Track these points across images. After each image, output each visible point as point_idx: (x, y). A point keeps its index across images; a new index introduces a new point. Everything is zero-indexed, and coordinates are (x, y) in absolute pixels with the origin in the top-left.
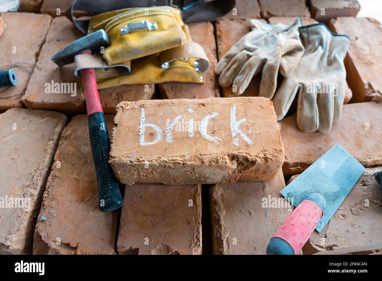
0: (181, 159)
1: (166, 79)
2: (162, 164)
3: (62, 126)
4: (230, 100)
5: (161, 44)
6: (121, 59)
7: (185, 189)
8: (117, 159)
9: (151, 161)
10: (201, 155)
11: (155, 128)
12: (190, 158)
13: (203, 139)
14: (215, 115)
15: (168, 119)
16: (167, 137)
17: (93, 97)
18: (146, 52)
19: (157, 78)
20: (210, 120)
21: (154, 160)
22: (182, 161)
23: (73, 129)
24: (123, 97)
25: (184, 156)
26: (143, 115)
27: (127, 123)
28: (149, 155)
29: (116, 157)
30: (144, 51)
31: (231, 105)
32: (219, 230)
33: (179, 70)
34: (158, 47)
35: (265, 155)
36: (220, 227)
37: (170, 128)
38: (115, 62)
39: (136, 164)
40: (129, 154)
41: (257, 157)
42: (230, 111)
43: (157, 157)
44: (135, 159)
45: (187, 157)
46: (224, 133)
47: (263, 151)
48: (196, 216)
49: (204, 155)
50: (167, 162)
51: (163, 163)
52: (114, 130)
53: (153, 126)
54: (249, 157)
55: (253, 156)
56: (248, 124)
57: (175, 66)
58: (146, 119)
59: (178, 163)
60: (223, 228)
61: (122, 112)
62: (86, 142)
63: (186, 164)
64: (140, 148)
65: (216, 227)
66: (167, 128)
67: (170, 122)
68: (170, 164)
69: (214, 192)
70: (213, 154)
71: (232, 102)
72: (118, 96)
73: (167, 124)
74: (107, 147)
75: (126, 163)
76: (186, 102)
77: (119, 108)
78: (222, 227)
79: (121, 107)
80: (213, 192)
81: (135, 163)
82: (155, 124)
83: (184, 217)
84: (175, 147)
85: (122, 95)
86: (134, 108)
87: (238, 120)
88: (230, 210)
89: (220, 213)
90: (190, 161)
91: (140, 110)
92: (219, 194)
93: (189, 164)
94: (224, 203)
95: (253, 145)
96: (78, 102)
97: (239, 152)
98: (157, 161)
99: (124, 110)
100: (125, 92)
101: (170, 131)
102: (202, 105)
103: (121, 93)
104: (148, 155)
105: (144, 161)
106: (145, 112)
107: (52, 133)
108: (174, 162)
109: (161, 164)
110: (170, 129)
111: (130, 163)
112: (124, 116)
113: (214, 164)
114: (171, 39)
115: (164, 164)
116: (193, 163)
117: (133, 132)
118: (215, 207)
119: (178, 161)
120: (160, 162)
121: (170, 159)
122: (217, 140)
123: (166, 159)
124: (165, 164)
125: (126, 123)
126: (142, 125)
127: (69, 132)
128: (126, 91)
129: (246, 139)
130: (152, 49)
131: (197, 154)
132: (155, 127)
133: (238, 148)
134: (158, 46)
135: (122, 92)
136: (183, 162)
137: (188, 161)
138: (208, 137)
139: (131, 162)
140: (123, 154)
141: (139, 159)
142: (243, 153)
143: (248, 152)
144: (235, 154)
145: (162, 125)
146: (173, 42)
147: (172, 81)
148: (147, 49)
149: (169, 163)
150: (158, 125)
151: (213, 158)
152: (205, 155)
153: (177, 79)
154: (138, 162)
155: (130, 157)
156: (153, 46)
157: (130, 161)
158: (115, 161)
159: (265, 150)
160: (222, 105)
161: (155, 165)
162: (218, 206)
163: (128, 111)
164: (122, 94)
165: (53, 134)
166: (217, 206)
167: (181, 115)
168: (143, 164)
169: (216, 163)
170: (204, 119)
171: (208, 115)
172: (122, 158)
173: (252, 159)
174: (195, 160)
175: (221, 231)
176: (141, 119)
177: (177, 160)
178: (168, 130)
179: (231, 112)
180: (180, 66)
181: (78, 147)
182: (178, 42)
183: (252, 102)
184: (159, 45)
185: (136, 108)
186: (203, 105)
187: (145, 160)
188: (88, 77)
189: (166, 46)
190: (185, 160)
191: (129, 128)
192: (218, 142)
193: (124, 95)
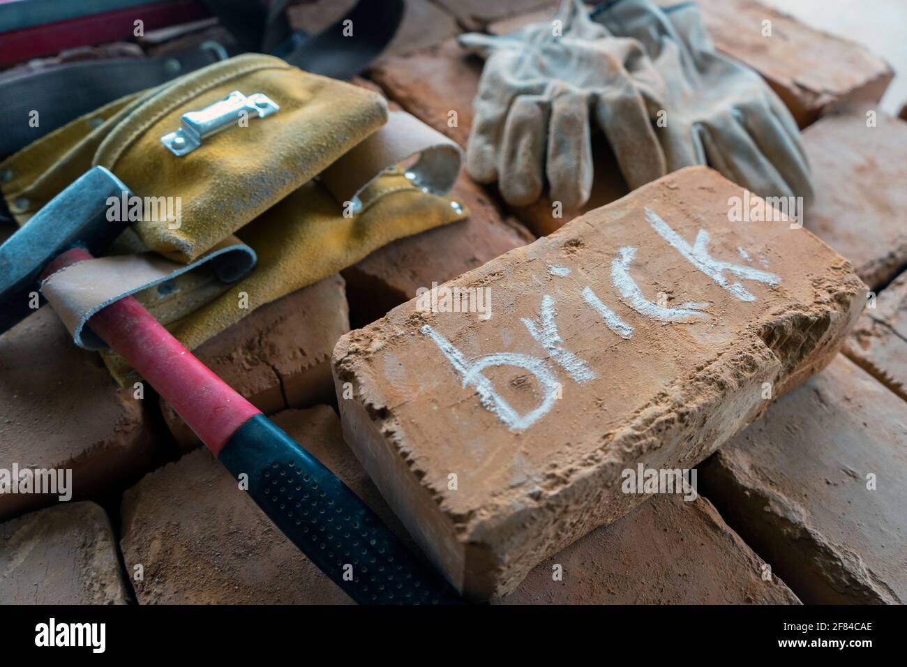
0: (663, 407)
1: (376, 239)
2: (629, 450)
3: (109, 543)
4: (626, 204)
5: (332, 138)
6: (225, 226)
7: (658, 508)
8: (485, 516)
9: (592, 458)
10: (699, 369)
11: (513, 363)
12: (684, 392)
13: (663, 326)
14: (628, 253)
15: (522, 319)
16: (568, 369)
17: (198, 380)
18: (296, 176)
19: (349, 248)
20: (629, 271)
21: (600, 453)
22: (669, 411)
23: (162, 530)
24: (272, 347)
25: (664, 395)
26: (444, 345)
27: (416, 388)
28: (568, 444)
29: (479, 509)
30: (290, 175)
31: (639, 214)
32: (833, 563)
33: (398, 203)
34: (327, 148)
35: (830, 292)
36: (828, 554)
37: (553, 340)
38: (211, 243)
39: (557, 496)
40: (508, 475)
41: (823, 305)
42: (653, 229)
43: (599, 438)
44: (540, 480)
45: (676, 393)
46: (695, 284)
47: (815, 284)
48: (751, 563)
49: (706, 366)
50: (638, 438)
51: (629, 446)
52: (393, 432)
53: (501, 358)
54: (806, 314)
55: (811, 306)
56: (723, 239)
57: (379, 195)
58: (461, 350)
59: (667, 421)
60: (838, 553)
61: (368, 367)
62: (244, 547)
63: (687, 413)
64: (524, 442)
65: (818, 560)
66: (546, 346)
67: (539, 325)
68: (650, 439)
69: (734, 470)
70: (727, 351)
71: (633, 207)
72: (257, 351)
73: (534, 334)
74: (362, 512)
75: (525, 510)
76: (525, 255)
77: (348, 361)
78: (831, 551)
79: (350, 353)
80: (732, 472)
81: (552, 493)
82: (502, 352)
83: (726, 588)
84: (615, 384)
85: (266, 343)
86: (398, 337)
87: (691, 240)
88: (806, 495)
89: (794, 518)
90: (691, 399)
91: (419, 332)
92: (746, 468)
93: (696, 410)
94: (776, 485)
95: (784, 281)
96: (126, 433)
97: (774, 315)
98: (610, 449)
99: (371, 355)
100: (269, 330)
101: (560, 349)
102: (572, 245)
103: (257, 338)
104: (568, 449)
105: (571, 471)
106: (442, 331)
107: (91, 585)
108: (653, 425)
109: (627, 453)
110: (556, 343)
111: (534, 504)
112: (387, 373)
113: (747, 375)
114: (351, 113)
115: (634, 448)
116: (700, 400)
117: (457, 406)
118: (767, 509)
119: (662, 418)
120: (617, 447)
121: (638, 422)
122: (697, 310)
123: (628, 430)
124: (638, 444)
125: (415, 391)
126: (465, 372)
127: (156, 546)
128: (270, 327)
129: (753, 274)
130: (310, 160)
131: (689, 373)
132: (508, 358)
133: (761, 306)
134: (324, 144)
135: (261, 334)
136: (676, 412)
137: (687, 402)
138: (670, 315)
139: (537, 497)
140: (490, 488)
141: (553, 476)
142: (784, 311)
143: (792, 303)
144: (771, 324)
145: (526, 344)
146: (365, 120)
147: (392, 239)
148: (296, 167)
149: (644, 437)
150: (511, 349)
151: (733, 360)
152: (709, 363)
153: (404, 227)
154: (556, 484)
155: (520, 485)
156: (312, 151)
157: (532, 496)
158: (482, 524)
159: (819, 280)
160: (622, 224)
161: (612, 464)
162: (774, 500)
163: (387, 353)
164: (265, 339)
165: (96, 586)
166: (771, 503)
167: (546, 293)
168: (578, 482)
169: (752, 370)
170: (613, 274)
171: (613, 262)
172: (496, 500)
173: (816, 315)
174: (699, 389)
175: (840, 564)
176: (449, 356)
177: (657, 416)
178: (552, 346)
179: (660, 231)
180: (392, 189)
181: (225, 577)
182: (377, 116)
183: (676, 188)
184: (328, 142)
185: (402, 335)
186: (577, 244)
187: (573, 466)
188: (135, 327)
189: (348, 138)
190: (677, 405)
191: (434, 401)
192: (703, 314)
193: (271, 339)
